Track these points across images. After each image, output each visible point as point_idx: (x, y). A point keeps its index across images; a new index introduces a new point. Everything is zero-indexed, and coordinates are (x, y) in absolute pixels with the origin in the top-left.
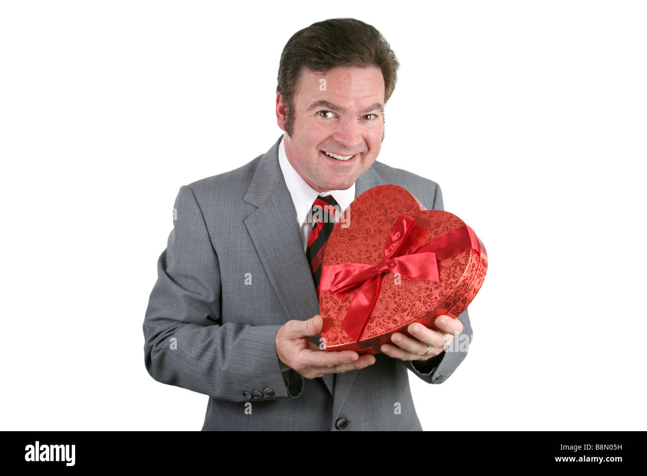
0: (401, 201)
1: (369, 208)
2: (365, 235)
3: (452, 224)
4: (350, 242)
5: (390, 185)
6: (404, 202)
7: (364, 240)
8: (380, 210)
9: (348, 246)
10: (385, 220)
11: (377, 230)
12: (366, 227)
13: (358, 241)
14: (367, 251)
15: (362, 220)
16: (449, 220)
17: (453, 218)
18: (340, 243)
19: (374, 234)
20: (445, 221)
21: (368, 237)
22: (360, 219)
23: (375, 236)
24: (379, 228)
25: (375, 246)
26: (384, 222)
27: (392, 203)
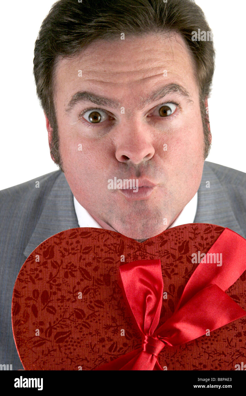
0: (98, 247)
1: (51, 282)
2: (80, 321)
3: (205, 236)
4: (61, 344)
5: (61, 234)
6: (105, 245)
7: (84, 329)
8: (73, 276)
9: (63, 351)
10: (93, 285)
11: (92, 304)
12: (71, 310)
13: (76, 335)
14: (102, 340)
15: (55, 304)
16: (196, 234)
17: (200, 228)
18: (47, 355)
19: (91, 312)
20: (190, 238)
21: (87, 321)
22: (50, 304)
23: (97, 314)
24: (92, 300)
25: (108, 327)
26: (94, 287)
27: (84, 256)
